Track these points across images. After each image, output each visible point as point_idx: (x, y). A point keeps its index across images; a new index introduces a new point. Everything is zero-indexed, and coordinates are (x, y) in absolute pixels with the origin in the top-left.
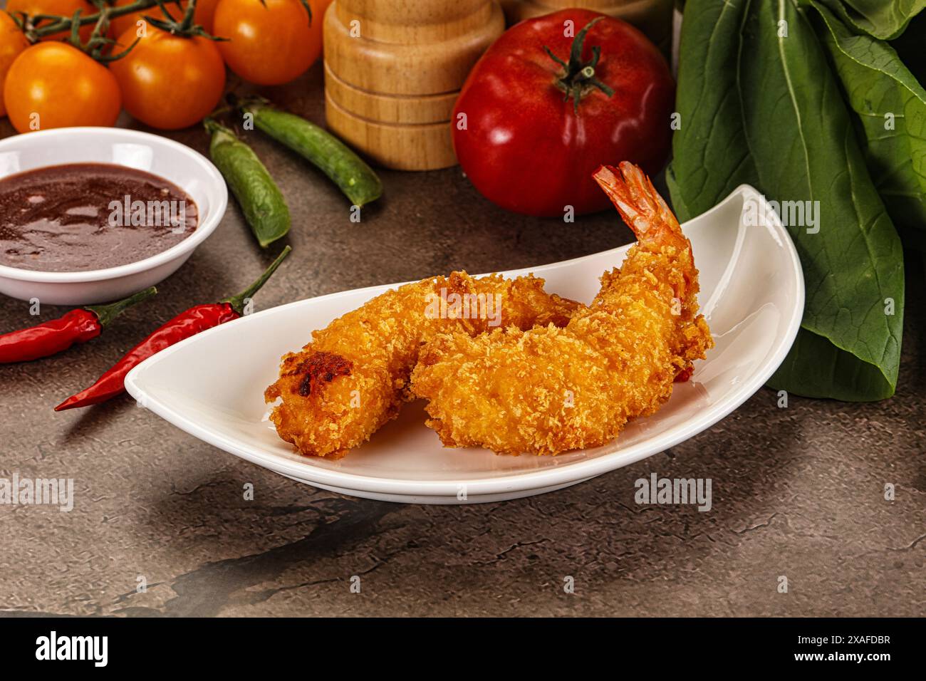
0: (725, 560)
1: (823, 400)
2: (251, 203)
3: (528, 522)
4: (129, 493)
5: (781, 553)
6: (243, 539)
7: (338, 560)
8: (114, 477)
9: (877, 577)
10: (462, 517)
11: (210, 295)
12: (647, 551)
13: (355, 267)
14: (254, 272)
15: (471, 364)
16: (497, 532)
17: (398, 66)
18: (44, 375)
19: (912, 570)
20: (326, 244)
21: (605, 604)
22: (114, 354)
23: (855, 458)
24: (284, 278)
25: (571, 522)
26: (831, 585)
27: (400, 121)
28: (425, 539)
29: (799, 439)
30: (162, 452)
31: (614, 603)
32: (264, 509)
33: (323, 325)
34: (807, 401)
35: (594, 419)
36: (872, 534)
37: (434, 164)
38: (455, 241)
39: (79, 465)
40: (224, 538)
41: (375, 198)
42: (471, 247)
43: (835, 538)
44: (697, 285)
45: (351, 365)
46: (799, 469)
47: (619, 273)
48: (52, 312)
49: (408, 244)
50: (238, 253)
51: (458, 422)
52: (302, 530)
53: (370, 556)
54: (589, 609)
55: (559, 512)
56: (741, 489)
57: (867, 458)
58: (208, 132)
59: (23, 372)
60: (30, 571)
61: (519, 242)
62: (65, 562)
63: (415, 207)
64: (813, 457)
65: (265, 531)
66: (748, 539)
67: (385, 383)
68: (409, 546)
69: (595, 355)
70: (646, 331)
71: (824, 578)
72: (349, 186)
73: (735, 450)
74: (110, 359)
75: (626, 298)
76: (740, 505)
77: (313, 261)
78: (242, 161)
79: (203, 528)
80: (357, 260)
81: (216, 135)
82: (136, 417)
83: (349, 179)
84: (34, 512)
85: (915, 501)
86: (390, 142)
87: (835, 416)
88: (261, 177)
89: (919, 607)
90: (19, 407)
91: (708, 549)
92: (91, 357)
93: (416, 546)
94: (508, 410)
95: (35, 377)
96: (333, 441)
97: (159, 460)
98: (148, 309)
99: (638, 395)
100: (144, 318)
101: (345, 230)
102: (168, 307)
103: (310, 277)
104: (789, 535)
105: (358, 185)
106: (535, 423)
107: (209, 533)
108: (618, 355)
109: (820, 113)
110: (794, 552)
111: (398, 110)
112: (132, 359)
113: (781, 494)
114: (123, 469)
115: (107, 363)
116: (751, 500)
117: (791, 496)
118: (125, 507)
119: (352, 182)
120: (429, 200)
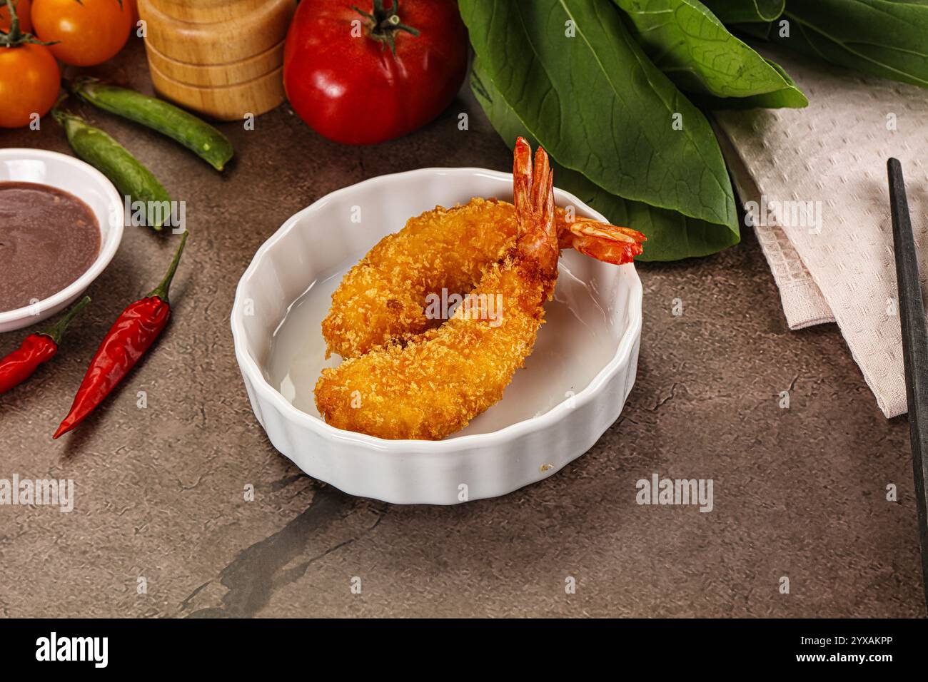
0: (652, 439)
2: (132, 190)
5: (692, 421)
6: (259, 520)
7: (346, 521)
8: (126, 487)
9: (776, 425)
11: (128, 285)
13: (239, 229)
14: (156, 254)
17: (222, 41)
18: (23, 402)
19: (800, 411)
20: (205, 211)
21: (577, 507)
23: (716, 315)
26: (743, 441)
27: (230, 83)
29: (665, 308)
30: (155, 452)
31: (582, 503)
32: (264, 487)
36: (757, 385)
38: (312, 181)
39: (91, 483)
40: (244, 524)
41: (231, 156)
42: (327, 184)
43: (729, 396)
48: (1, 337)
49: (274, 194)
50: (134, 238)
52: (304, 498)
53: (370, 510)
54: (565, 515)
57: (725, 313)
58: (61, 126)
59: (3, 403)
60: (95, 598)
62: (122, 582)
63: (264, 155)
65: (275, 508)
66: (663, 415)
71: (735, 436)
72: (205, 151)
74: (72, 371)
76: (643, 384)
77: (201, 231)
78: (106, 149)
79: (222, 518)
80: (239, 221)
81: (68, 125)
82: (119, 423)
83: (203, 145)
84: (73, 539)
85: (777, 344)
86: (223, 101)
87: (685, 279)
88: (130, 162)
89: (818, 444)
90: (15, 440)
91: (635, 431)
92: (55, 373)
95: (17, 406)
97: (156, 459)
100: (83, 322)
101: (214, 193)
102: (98, 306)
103: (206, 248)
104: (694, 402)
105: (212, 149)
107: (230, 522)
109: (596, 17)
110: (703, 417)
111: (227, 75)
112: (97, 371)
113: (671, 365)
114: (130, 476)
115: (73, 376)
116: (650, 377)
117: (680, 364)
118: (148, 513)
119: (207, 147)
120: (273, 146)
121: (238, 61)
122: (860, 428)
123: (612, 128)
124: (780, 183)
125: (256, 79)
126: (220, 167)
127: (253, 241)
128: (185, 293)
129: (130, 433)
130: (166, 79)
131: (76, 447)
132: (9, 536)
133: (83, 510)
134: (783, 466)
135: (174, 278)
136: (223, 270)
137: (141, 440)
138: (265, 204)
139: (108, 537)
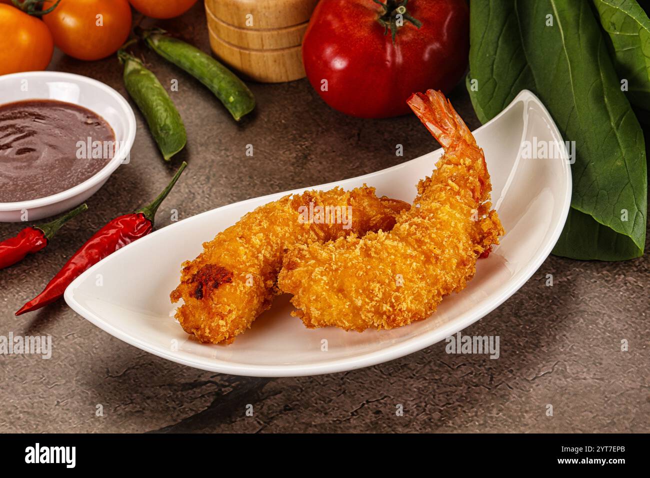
0: (520, 404)
1: (590, 261)
2: (155, 124)
3: (373, 382)
4: (75, 379)
5: (562, 395)
6: (161, 412)
7: (232, 426)
8: (63, 366)
9: (634, 411)
10: (324, 382)
11: (129, 202)
12: (462, 401)
13: (237, 171)
14: (162, 181)
15: (322, 269)
16: (350, 392)
17: (260, 8)
18: (6, 282)
20: (214, 152)
22: (59, 260)
23: (616, 309)
24: (184, 184)
25: (405, 381)
26: (600, 420)
27: (265, 48)
28: (297, 403)
29: (574, 297)
30: (97, 342)
32: (175, 385)
33: (211, 238)
34: (579, 263)
35: (417, 302)
36: (630, 374)
37: (293, 77)
38: (311, 142)
40: (147, 413)
41: (250, 110)
42: (323, 147)
43: (602, 379)
44: (490, 185)
45: (232, 274)
46: (574, 322)
47: (431, 181)
49: (276, 147)
50: (148, 164)
51: (315, 313)
52: (205, 401)
53: (256, 420)
55: (396, 372)
56: (531, 342)
57: (624, 309)
61: (359, 140)
63: (280, 114)
64: (585, 311)
65: (178, 404)
66: (537, 385)
67: (259, 285)
68: (285, 410)
69: (414, 253)
70: (452, 229)
71: (595, 415)
72: (229, 102)
73: (526, 309)
74: (56, 264)
75: (435, 205)
76: (531, 357)
77: (205, 168)
78: (147, 88)
79: (131, 405)
80: (238, 165)
81: (128, 64)
83: (229, 97)
86: (258, 63)
87: (600, 274)
88: (163, 101)
91: (508, 395)
92: (41, 263)
93: (290, 409)
94: (352, 302)
96: (223, 333)
97: (96, 348)
98: (83, 218)
99: (449, 279)
100: (80, 226)
101: (227, 139)
102: (97, 215)
103: (203, 182)
104: (568, 380)
105: (235, 101)
106: (373, 309)
107: (136, 409)
108: (431, 251)
109: (578, 33)
110: (572, 394)
111: (262, 40)
112: (72, 267)
113: (561, 345)
114: (69, 358)
115: (54, 268)
116: (539, 352)
117: (569, 345)
118: (73, 391)
119: (232, 99)
120: (291, 108)
121: (273, 29)
125: (289, 48)
126: (237, 118)
127: (244, 183)
129: (83, 323)
133: (21, 378)
136: (210, 203)
137: (90, 330)
138: (265, 154)
139: (32, 404)
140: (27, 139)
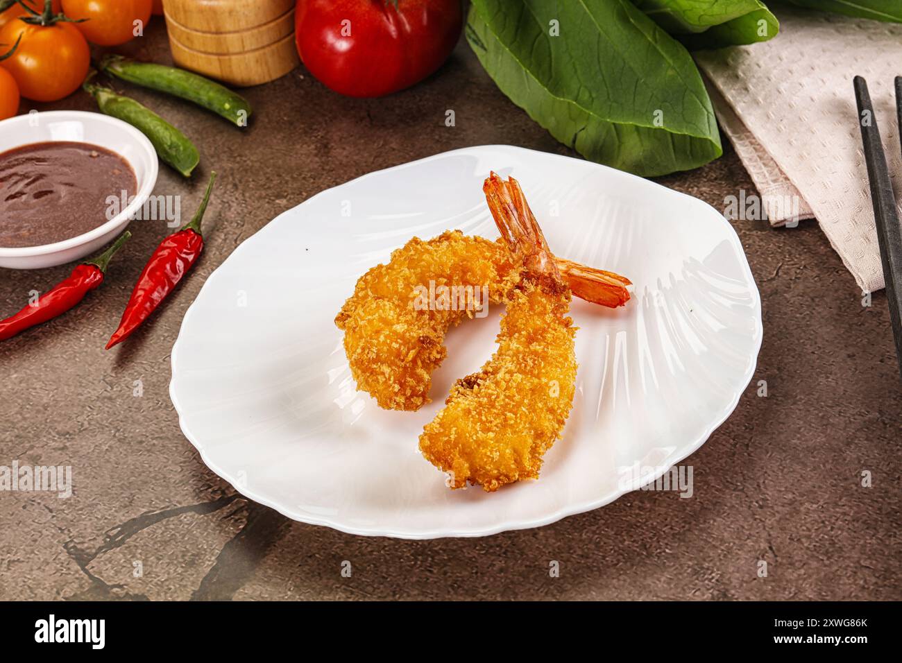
2: (161, 144)
13: (261, 173)
17: (238, 8)
18: (75, 324)
19: (785, 292)
20: (229, 160)
22: (118, 292)
27: (246, 49)
37: (276, 75)
38: (324, 132)
42: (339, 133)
48: (51, 272)
49: (291, 143)
58: (92, 95)
59: (58, 326)
60: (154, 478)
61: (372, 120)
62: (176, 464)
63: (279, 112)
72: (225, 110)
74: (118, 297)
77: (227, 176)
78: (136, 112)
80: (260, 167)
81: (99, 96)
82: (164, 336)
83: (223, 105)
84: (130, 432)
85: (762, 240)
86: (240, 67)
88: (157, 121)
89: (804, 318)
90: (71, 354)
92: (102, 299)
95: (69, 327)
100: (124, 257)
101: (236, 145)
102: (135, 243)
103: (232, 190)
105: (232, 107)
111: (243, 42)
112: (141, 293)
115: (118, 301)
119: (227, 106)
120: (287, 104)
121: (253, 28)
122: (841, 303)
123: (599, 62)
124: (755, 106)
125: (269, 45)
126: (240, 123)
127: (274, 182)
128: (216, 227)
130: (187, 50)
131: (126, 358)
132: (71, 432)
133: (136, 408)
134: (773, 338)
135: (204, 216)
136: (250, 207)
138: (284, 151)
139: (161, 429)
140: (37, 183)
